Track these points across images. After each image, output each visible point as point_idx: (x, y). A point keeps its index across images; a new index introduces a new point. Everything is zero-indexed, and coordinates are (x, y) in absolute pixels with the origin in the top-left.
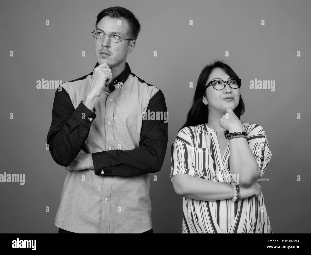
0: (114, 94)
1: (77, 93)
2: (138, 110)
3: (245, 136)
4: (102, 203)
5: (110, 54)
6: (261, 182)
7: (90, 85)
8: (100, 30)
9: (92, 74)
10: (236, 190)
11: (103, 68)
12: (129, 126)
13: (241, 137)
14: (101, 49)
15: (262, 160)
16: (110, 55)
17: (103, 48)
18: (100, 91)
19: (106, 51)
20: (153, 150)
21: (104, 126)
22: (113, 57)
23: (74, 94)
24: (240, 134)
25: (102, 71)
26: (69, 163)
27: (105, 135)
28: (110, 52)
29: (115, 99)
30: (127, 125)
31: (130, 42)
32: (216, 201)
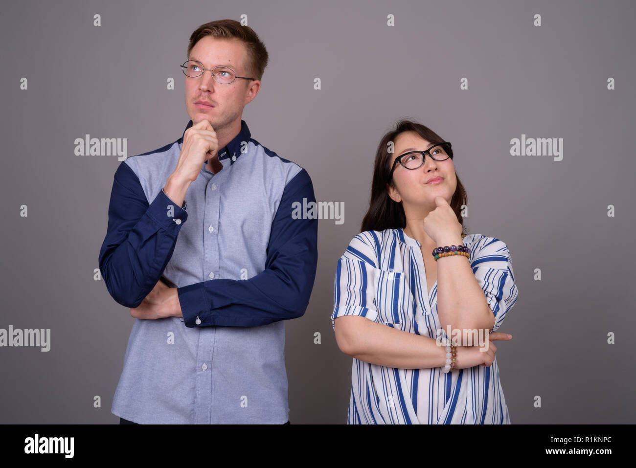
0: (221, 176)
1: (154, 176)
2: (263, 206)
3: (465, 253)
4: (198, 374)
5: (213, 104)
6: (496, 340)
7: (177, 161)
8: (196, 61)
9: (180, 141)
10: (451, 352)
11: (201, 129)
12: (246, 234)
13: (457, 254)
14: (198, 95)
15: (498, 299)
16: (213, 107)
17: (201, 94)
18: (196, 171)
19: (206, 100)
20: (290, 278)
21: (202, 234)
22: (218, 110)
23: (148, 177)
24: (456, 250)
25: (200, 134)
26: (138, 301)
27: (203, 251)
28: (214, 101)
29: (222, 185)
30: (243, 232)
31: (249, 82)
32: (413, 370)
